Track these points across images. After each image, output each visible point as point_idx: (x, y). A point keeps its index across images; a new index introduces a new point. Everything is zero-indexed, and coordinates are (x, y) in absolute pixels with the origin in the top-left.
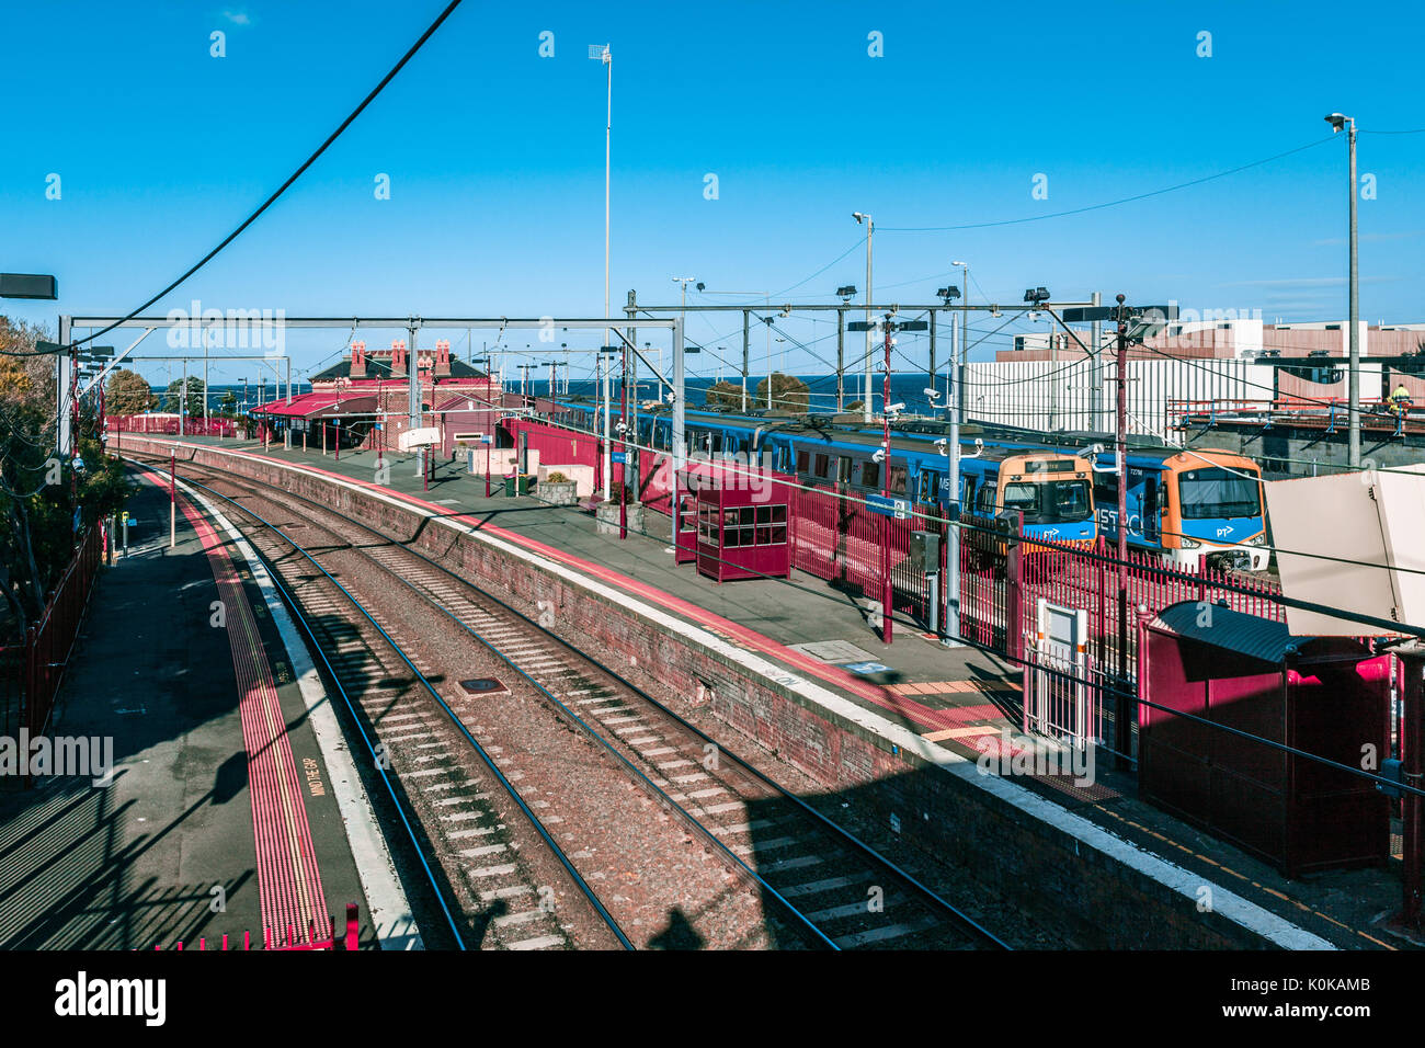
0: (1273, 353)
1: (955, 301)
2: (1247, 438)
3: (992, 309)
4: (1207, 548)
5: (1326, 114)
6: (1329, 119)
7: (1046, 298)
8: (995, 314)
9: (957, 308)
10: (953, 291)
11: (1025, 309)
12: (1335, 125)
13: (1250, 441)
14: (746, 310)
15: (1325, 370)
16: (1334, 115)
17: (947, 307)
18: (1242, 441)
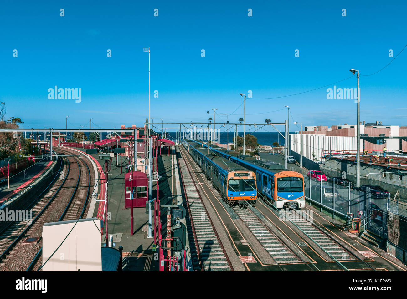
0: (366, 135)
1: (243, 122)
2: (338, 162)
3: (254, 124)
4: (285, 201)
5: (350, 70)
6: (351, 71)
7: (270, 122)
8: (255, 126)
9: (244, 124)
10: (241, 120)
11: (265, 125)
12: (353, 72)
13: (339, 163)
14: (181, 124)
15: (381, 141)
16: (352, 69)
17: (241, 124)
18: (337, 163)
